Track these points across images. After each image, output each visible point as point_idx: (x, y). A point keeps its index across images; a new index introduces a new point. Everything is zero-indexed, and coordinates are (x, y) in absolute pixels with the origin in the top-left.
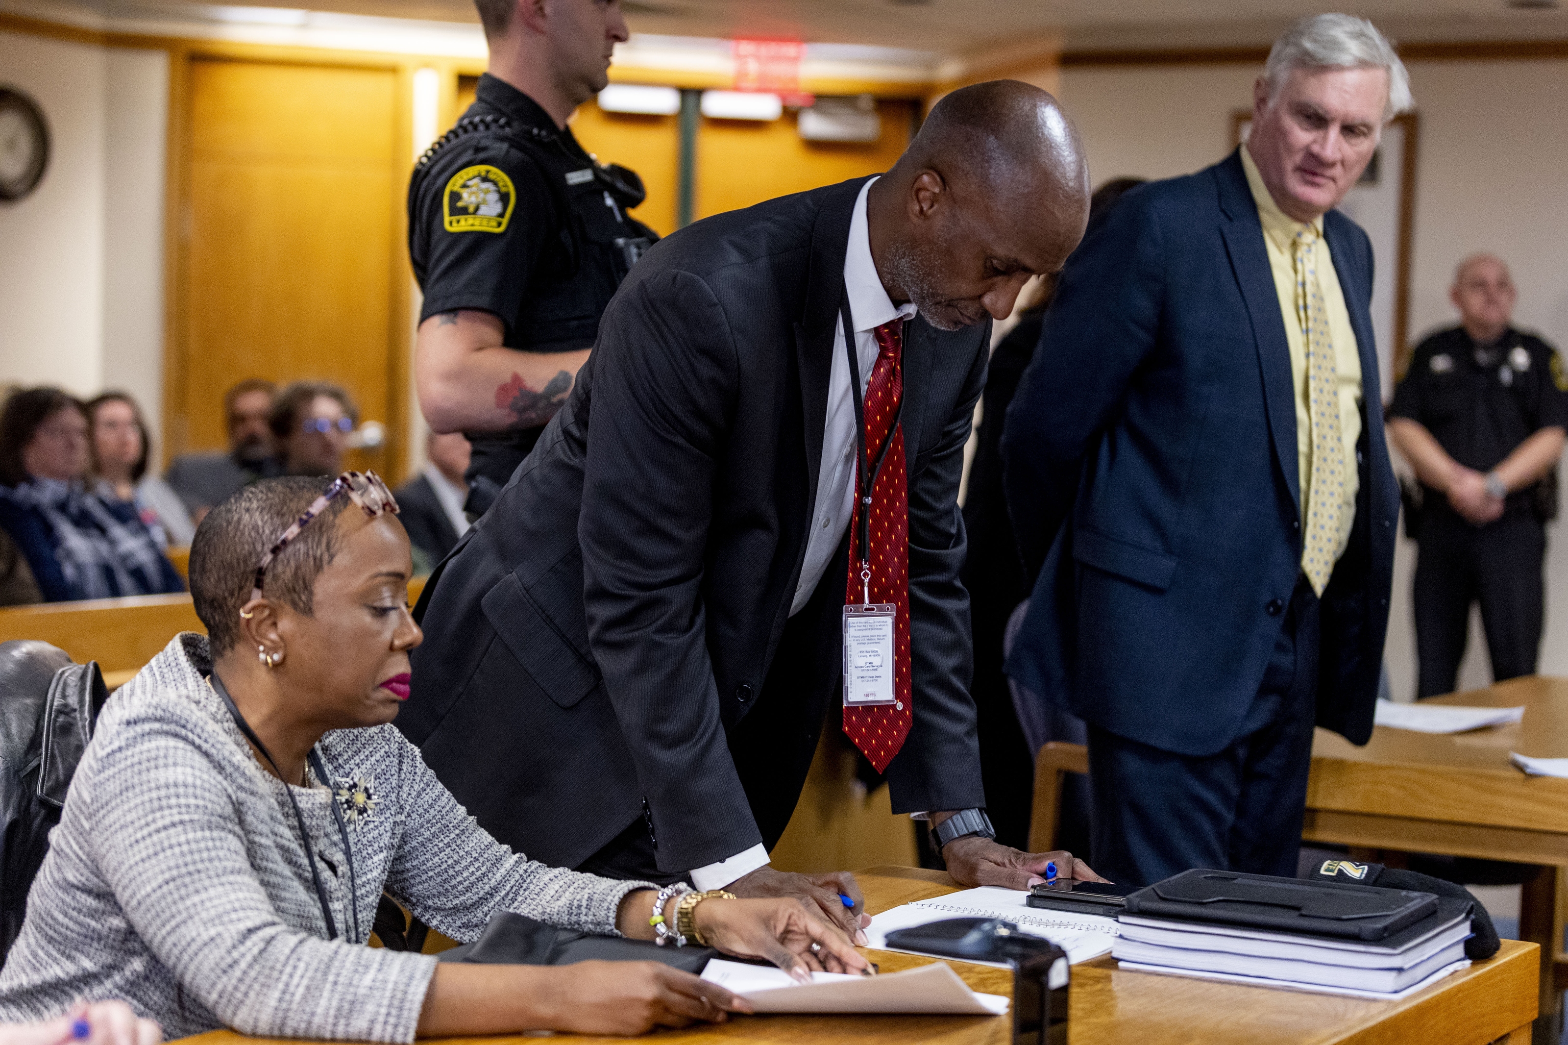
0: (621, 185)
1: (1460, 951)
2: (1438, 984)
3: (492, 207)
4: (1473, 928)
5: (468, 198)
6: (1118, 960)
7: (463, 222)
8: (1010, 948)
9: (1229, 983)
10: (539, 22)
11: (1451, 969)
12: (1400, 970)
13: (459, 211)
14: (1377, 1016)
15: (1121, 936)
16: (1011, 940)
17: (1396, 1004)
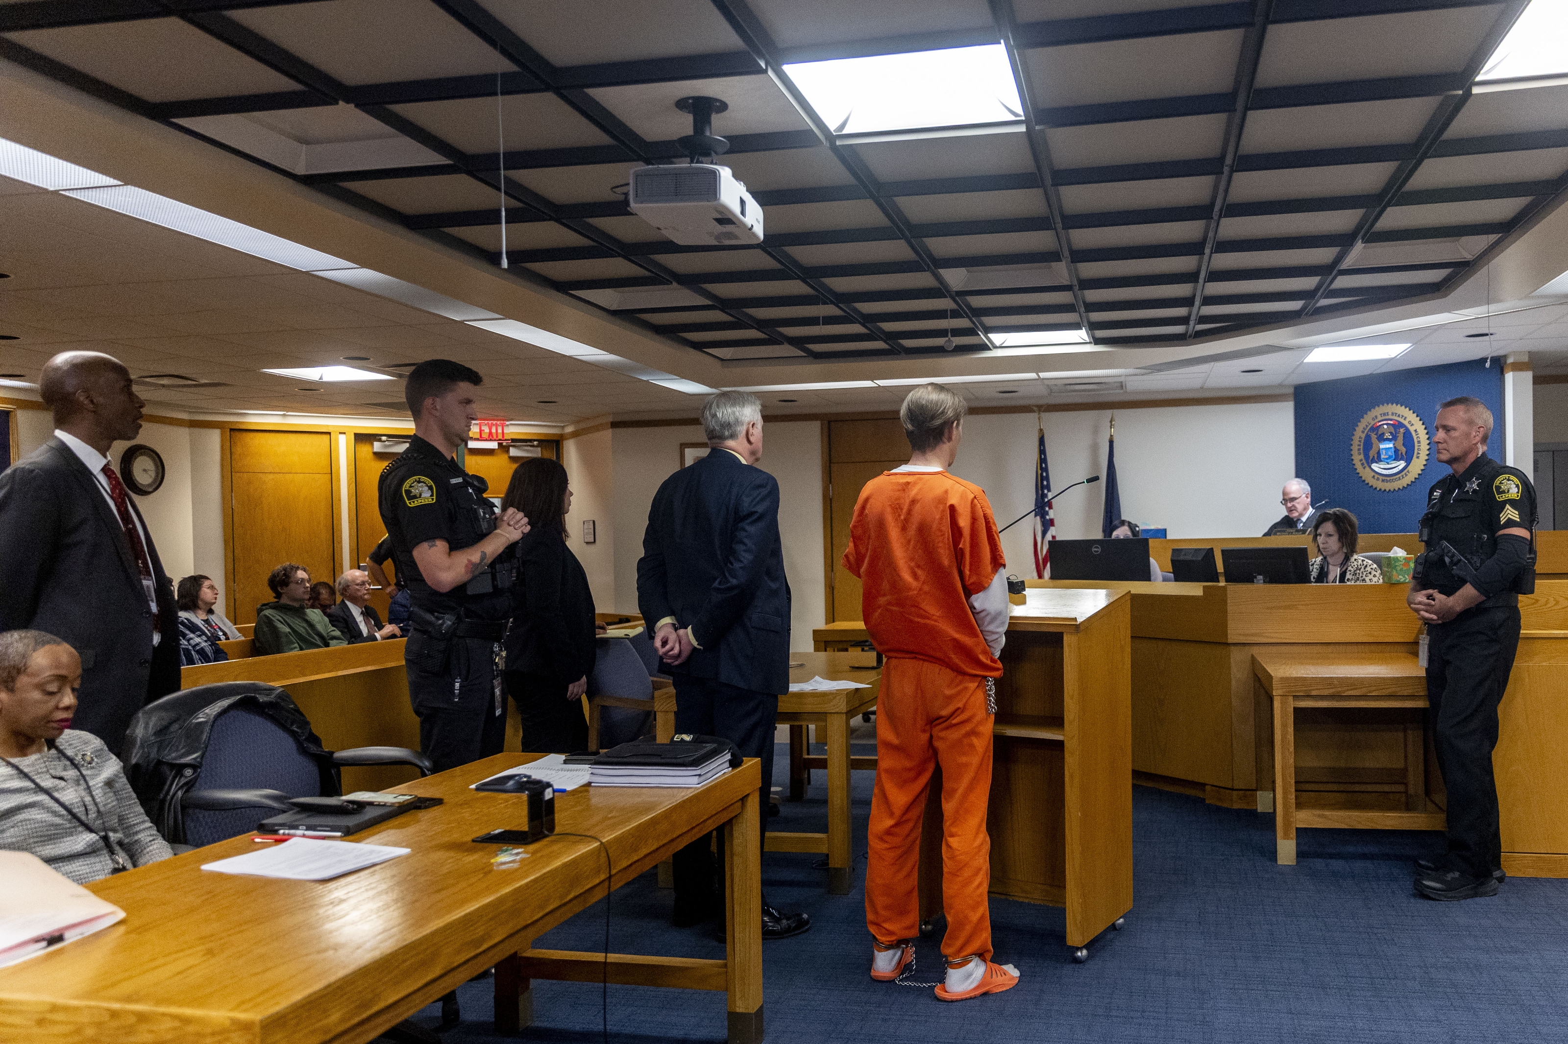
0: (476, 483)
1: (727, 764)
2: (716, 778)
3: (427, 494)
4: (732, 756)
5: (414, 491)
6: (591, 783)
7: (416, 502)
8: (528, 786)
9: (635, 787)
10: (434, 412)
11: (723, 772)
12: (700, 775)
13: (412, 497)
14: (689, 794)
15: (592, 773)
16: (527, 782)
17: (699, 788)
